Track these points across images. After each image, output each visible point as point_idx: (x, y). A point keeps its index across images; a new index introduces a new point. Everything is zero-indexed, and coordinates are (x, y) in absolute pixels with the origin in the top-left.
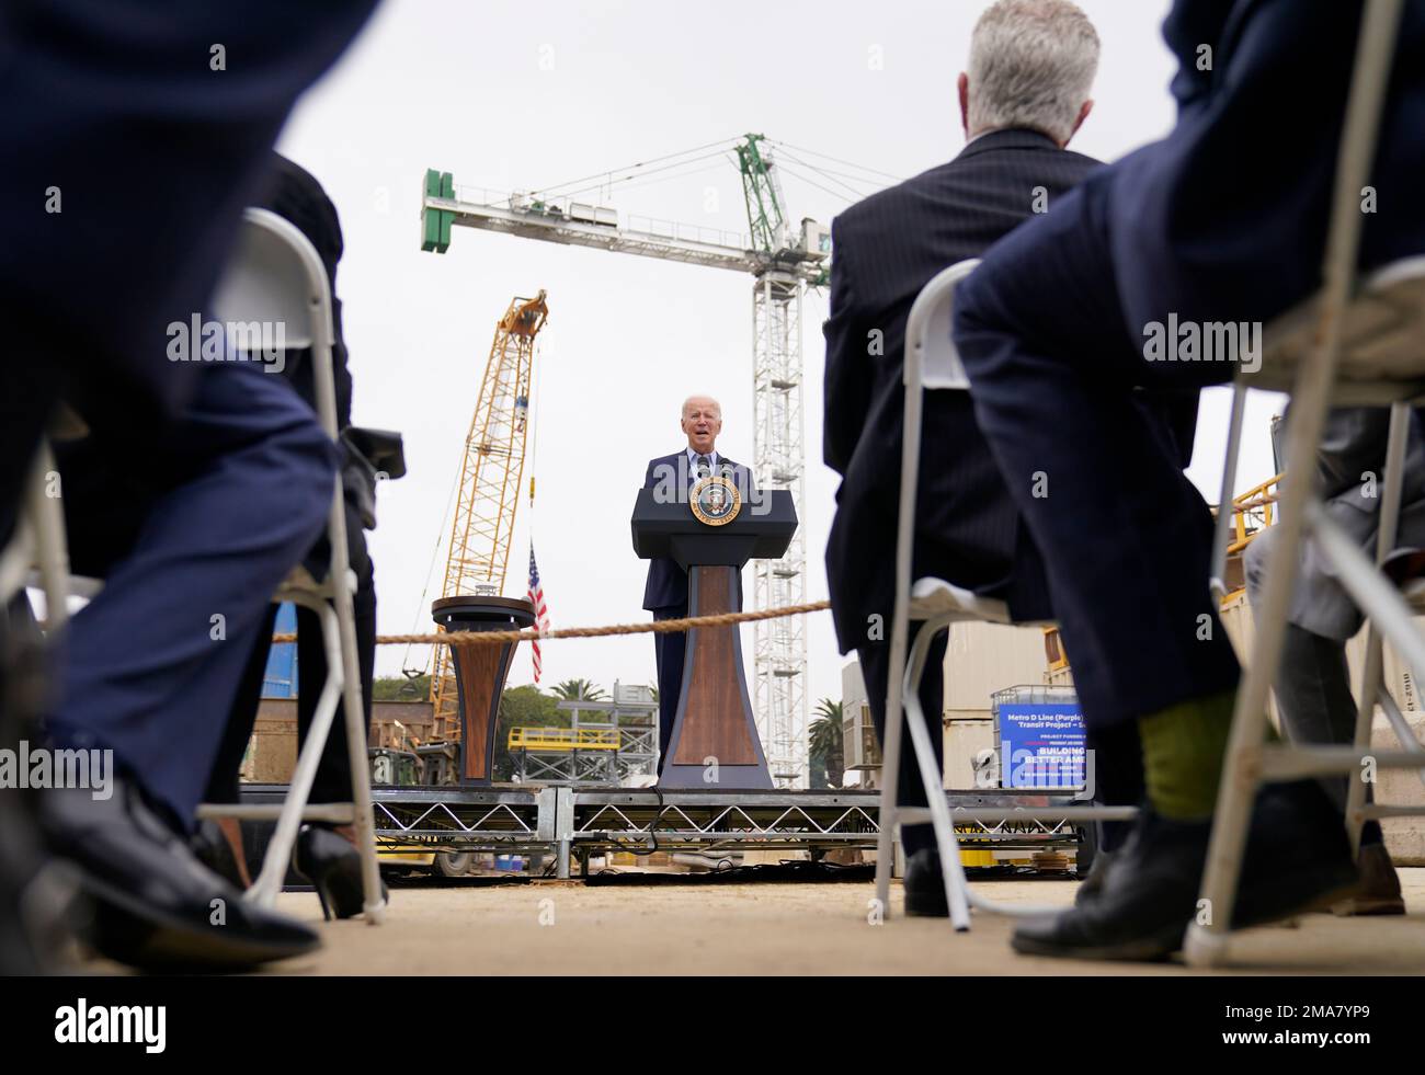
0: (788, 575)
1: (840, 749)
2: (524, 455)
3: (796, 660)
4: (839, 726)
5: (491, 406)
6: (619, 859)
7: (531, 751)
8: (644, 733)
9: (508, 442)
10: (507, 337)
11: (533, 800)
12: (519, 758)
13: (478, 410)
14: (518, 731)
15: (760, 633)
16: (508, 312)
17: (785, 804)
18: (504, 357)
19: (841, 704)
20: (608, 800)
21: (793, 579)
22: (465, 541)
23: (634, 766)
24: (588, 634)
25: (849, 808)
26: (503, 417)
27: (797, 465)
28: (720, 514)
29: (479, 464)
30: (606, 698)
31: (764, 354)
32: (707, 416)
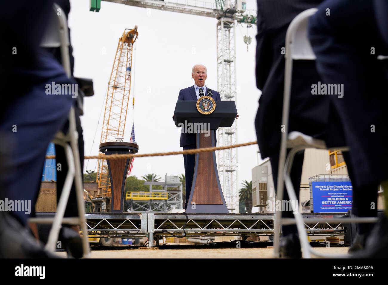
0: (230, 134)
1: (251, 199)
2: (130, 89)
3: (234, 166)
4: (250, 190)
5: (117, 71)
6: (168, 240)
7: (134, 201)
8: (177, 193)
9: (124, 84)
10: (123, 44)
11: (139, 218)
12: (130, 203)
13: (112, 72)
14: (130, 193)
15: (220, 156)
16: (123, 35)
17: (234, 219)
18: (122, 52)
19: (251, 182)
20: (167, 218)
21: (233, 135)
22: (108, 122)
23: (173, 206)
24: (162, 155)
25: (258, 220)
26: (122, 75)
27: (234, 92)
28: (208, 110)
29: (113, 93)
30: (162, 181)
31: (221, 49)
32: (203, 73)
